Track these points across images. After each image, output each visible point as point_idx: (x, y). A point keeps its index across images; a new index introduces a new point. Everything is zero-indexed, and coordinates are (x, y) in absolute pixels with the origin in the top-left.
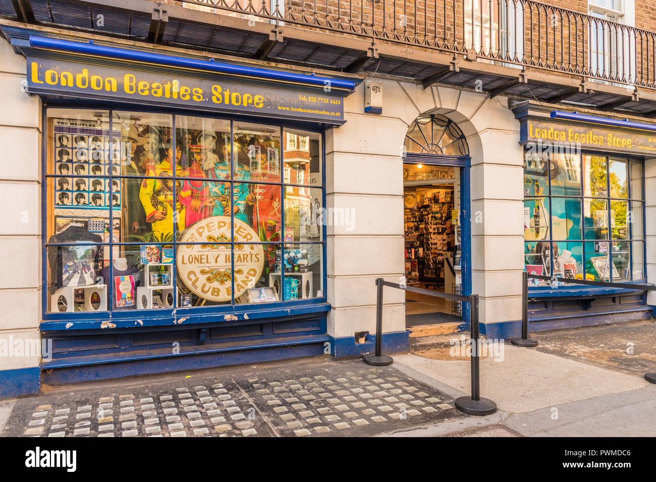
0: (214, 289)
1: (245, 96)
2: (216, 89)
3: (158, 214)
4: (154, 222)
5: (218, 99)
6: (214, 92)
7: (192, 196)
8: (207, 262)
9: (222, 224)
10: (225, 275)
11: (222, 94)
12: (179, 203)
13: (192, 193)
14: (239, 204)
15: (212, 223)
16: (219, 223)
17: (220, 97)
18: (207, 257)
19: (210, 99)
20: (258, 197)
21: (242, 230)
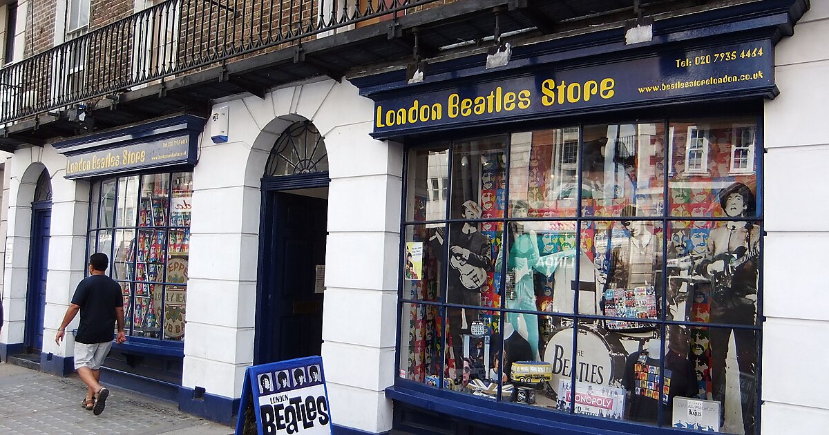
6: (124, 156)
9: (176, 265)
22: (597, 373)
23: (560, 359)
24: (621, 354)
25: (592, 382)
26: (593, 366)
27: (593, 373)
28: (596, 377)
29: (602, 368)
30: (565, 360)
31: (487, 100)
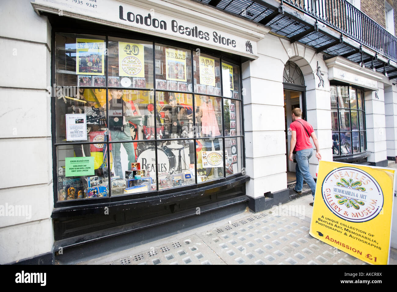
22: (164, 167)
23: (145, 165)
24: (172, 157)
25: (162, 171)
26: (162, 164)
27: (162, 167)
28: (164, 169)
29: (165, 164)
30: (148, 165)
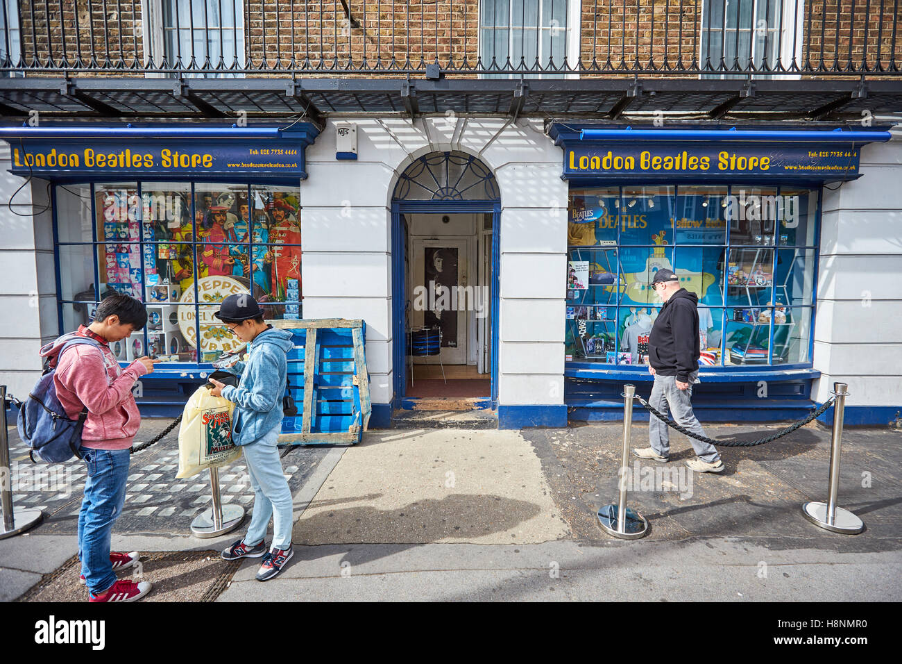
0: (211, 344)
1: (194, 157)
2: (165, 153)
3: (185, 273)
4: (182, 280)
5: (168, 163)
6: (163, 156)
7: (214, 256)
8: (204, 319)
9: (217, 284)
10: (221, 332)
11: (172, 158)
12: (202, 262)
13: (214, 252)
14: (258, 262)
15: (207, 282)
16: (214, 282)
17: (169, 160)
18: (204, 313)
19: (160, 164)
20: (277, 255)
21: (236, 289)
31: (674, 160)
